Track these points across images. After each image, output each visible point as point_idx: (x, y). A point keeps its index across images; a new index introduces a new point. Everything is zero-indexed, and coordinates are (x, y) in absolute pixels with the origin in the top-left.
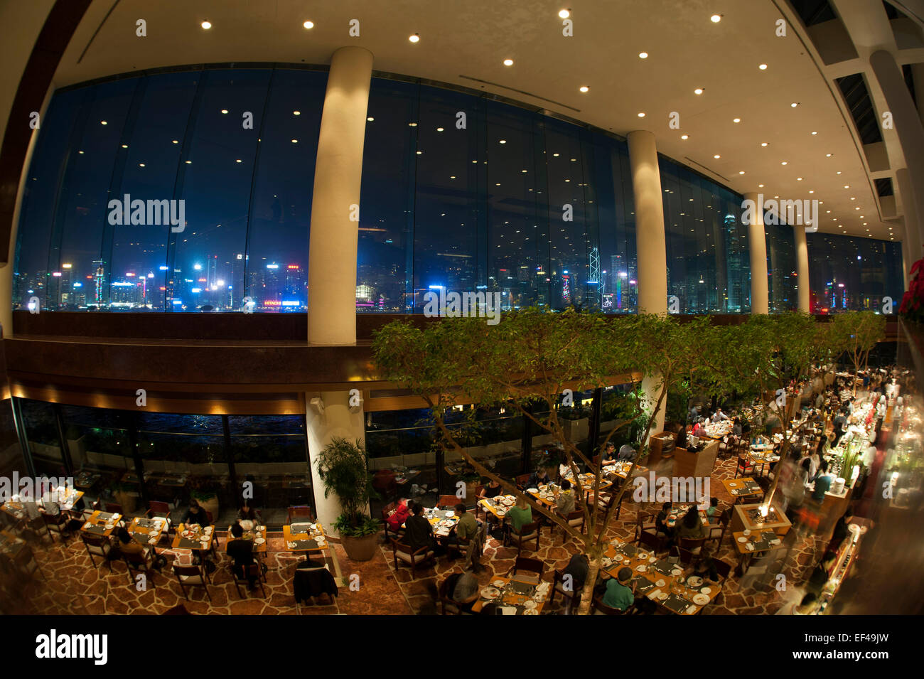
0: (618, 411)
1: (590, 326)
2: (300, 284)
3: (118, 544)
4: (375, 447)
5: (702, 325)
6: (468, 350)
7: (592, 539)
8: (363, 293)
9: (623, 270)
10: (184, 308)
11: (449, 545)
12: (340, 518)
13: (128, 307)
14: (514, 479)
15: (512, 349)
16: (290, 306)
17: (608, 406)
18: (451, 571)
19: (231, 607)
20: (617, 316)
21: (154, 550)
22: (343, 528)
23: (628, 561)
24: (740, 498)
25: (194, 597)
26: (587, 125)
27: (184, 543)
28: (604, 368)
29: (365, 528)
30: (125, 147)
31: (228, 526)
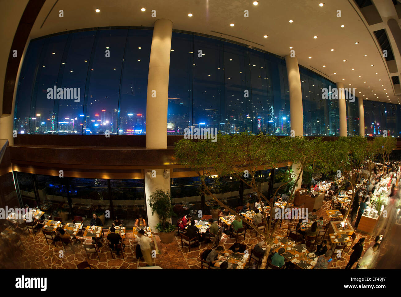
0: (281, 179)
1: (270, 141)
2: (143, 122)
3: (59, 235)
4: (174, 193)
5: (318, 141)
6: (216, 151)
7: (268, 235)
8: (170, 126)
9: (284, 116)
10: (91, 132)
11: (206, 237)
12: (159, 224)
13: (66, 133)
14: (235, 208)
15: (236, 151)
16: (138, 132)
17: (277, 177)
18: (206, 248)
19: (108, 262)
20: (282, 137)
21: (75, 237)
22: (159, 229)
23: (283, 245)
24: (333, 218)
25: (92, 258)
26: (267, 52)
27: (89, 234)
28: (275, 160)
29: (169, 229)
30: (64, 63)
31: (109, 227)
